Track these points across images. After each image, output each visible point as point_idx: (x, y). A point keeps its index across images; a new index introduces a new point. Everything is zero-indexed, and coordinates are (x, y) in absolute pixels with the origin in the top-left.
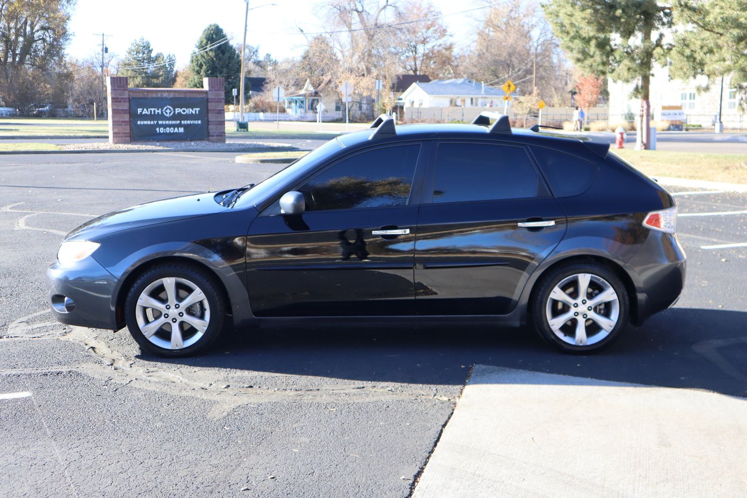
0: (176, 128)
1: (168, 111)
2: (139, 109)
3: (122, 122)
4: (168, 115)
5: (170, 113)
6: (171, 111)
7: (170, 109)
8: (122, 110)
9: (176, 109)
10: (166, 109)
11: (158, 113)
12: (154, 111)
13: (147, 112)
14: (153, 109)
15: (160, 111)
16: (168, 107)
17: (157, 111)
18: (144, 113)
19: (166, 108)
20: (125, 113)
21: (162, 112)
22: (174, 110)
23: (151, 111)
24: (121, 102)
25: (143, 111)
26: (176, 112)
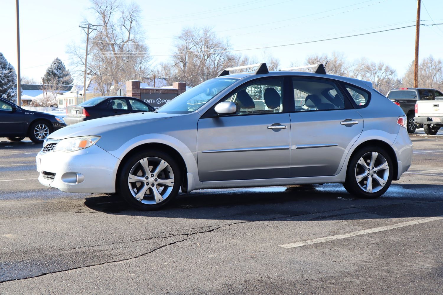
1: (159, 101)
2: (145, 100)
4: (159, 104)
5: (160, 102)
7: (160, 100)
9: (163, 100)
10: (158, 100)
11: (154, 102)
12: (152, 101)
13: (148, 102)
14: (151, 100)
15: (155, 101)
16: (159, 99)
17: (153, 101)
18: (147, 102)
19: (158, 99)
21: (156, 102)
22: (162, 101)
23: (151, 101)
24: (136, 96)
25: (147, 101)
26: (163, 101)
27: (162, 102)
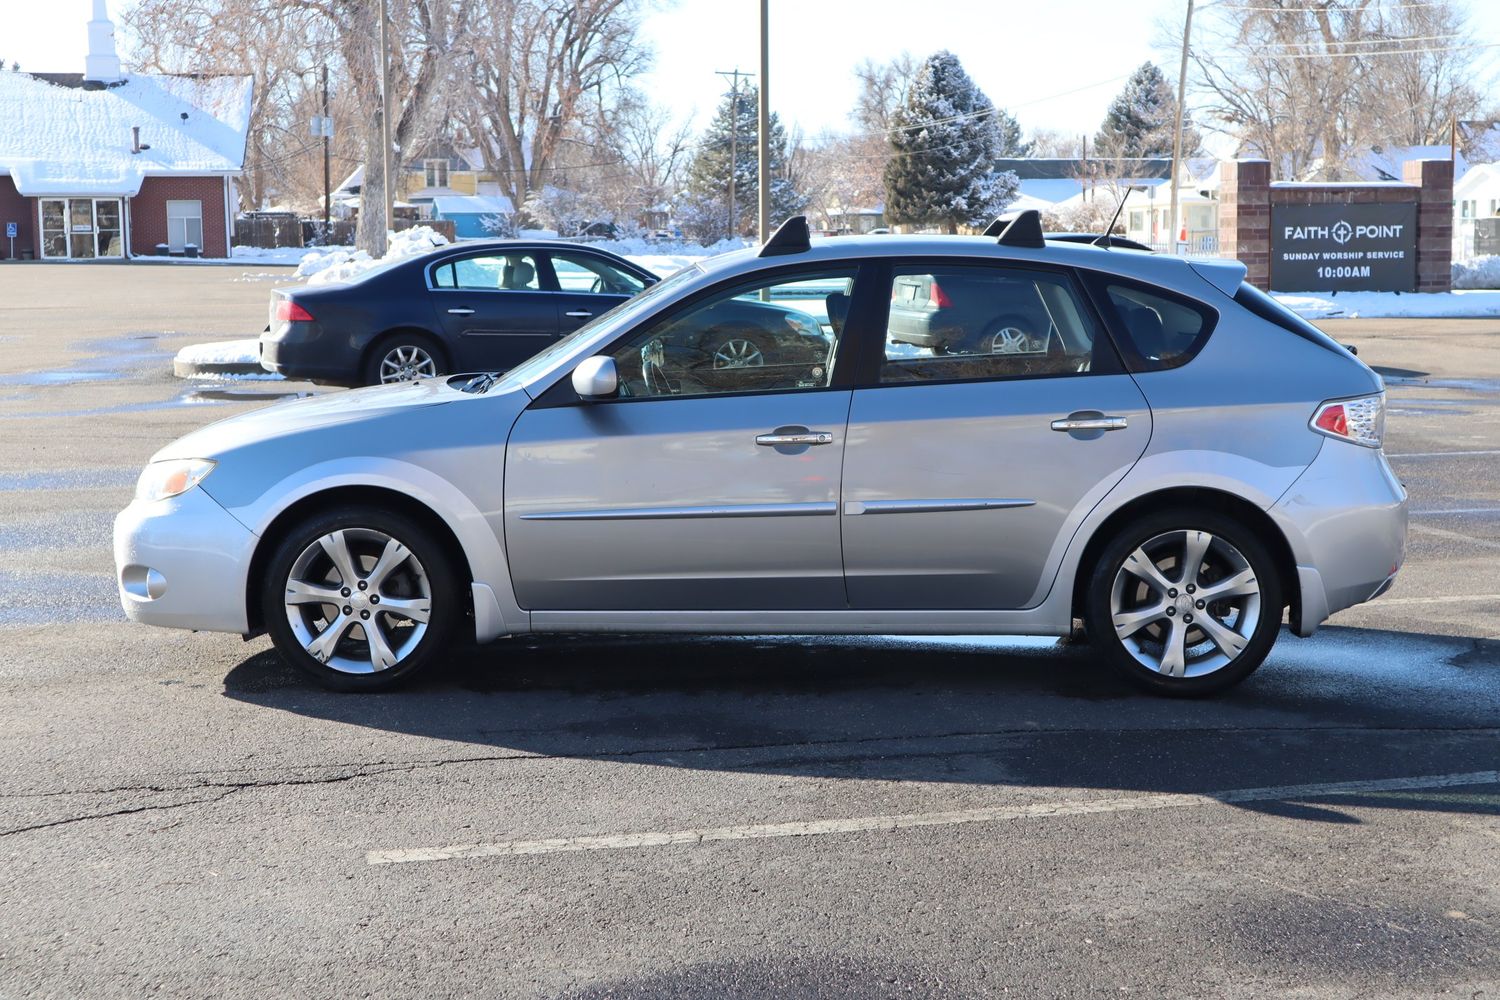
0: (1356, 269)
1: (1342, 232)
2: (1287, 229)
3: (1256, 255)
4: (1341, 241)
5: (1345, 236)
6: (1348, 232)
7: (1346, 229)
8: (1256, 231)
9: (1358, 228)
10: (1339, 229)
11: (1323, 236)
12: (1316, 232)
13: (1301, 236)
14: (1313, 229)
15: (1326, 233)
16: (1343, 223)
17: (1320, 233)
18: (1295, 236)
19: (1338, 224)
20: (1261, 238)
21: (1330, 234)
22: (1354, 230)
23: (1309, 232)
24: (1254, 214)
25: (1294, 232)
26: (1358, 233)
27: (1354, 236)
